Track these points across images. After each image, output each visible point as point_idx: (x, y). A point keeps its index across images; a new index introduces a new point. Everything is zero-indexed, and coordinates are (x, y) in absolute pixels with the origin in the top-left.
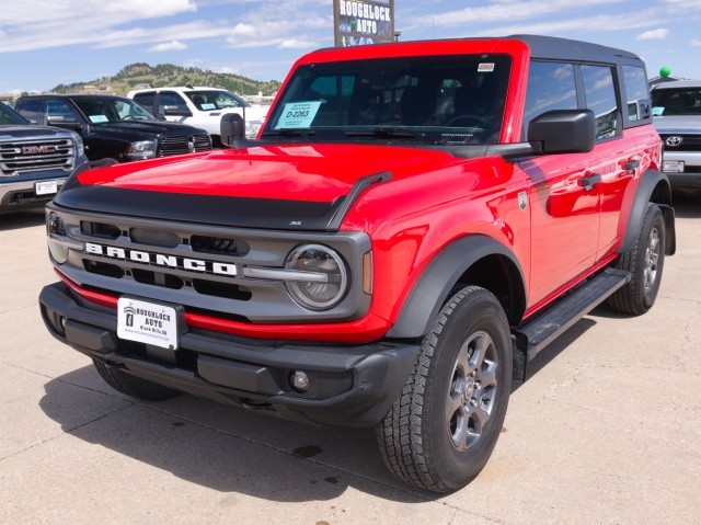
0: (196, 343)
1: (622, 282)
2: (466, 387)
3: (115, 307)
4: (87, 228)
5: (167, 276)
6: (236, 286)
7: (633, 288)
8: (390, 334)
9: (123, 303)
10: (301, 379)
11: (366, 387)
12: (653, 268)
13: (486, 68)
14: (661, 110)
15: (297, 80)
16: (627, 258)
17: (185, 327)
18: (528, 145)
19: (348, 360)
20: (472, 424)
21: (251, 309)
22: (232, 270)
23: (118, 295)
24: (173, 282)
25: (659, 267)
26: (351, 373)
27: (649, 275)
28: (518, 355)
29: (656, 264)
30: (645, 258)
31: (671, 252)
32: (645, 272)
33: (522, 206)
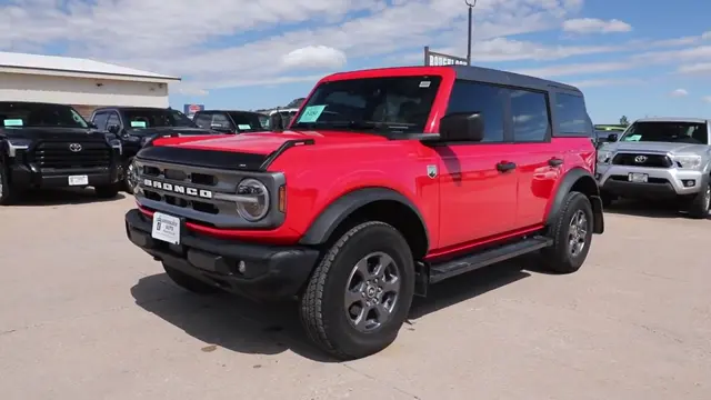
0: (190, 241)
1: (544, 245)
2: (367, 290)
3: (152, 218)
4: (147, 170)
5: (182, 200)
6: (212, 205)
8: (301, 241)
9: (156, 215)
10: (242, 266)
11: (276, 271)
12: (581, 241)
13: (425, 84)
14: (639, 137)
15: (317, 93)
16: (554, 229)
17: (185, 231)
18: (438, 135)
19: (265, 254)
20: (373, 314)
21: (218, 219)
22: (209, 194)
23: (154, 211)
24: (184, 203)
25: (587, 241)
26: (266, 262)
27: (575, 245)
28: (425, 277)
29: (583, 236)
30: (571, 232)
31: (601, 231)
32: (572, 242)
33: (431, 175)
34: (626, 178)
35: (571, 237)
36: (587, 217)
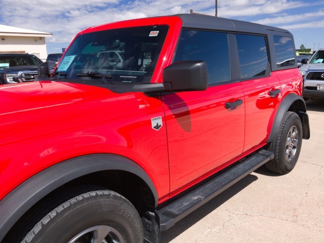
1: (268, 160)
7: (278, 161)
12: (294, 147)
13: (154, 34)
16: (274, 144)
25: (298, 147)
27: (290, 152)
28: (156, 227)
29: (296, 145)
30: (288, 143)
31: (308, 137)
32: (288, 151)
33: (157, 127)
34: (315, 88)
35: (287, 147)
36: (299, 130)
